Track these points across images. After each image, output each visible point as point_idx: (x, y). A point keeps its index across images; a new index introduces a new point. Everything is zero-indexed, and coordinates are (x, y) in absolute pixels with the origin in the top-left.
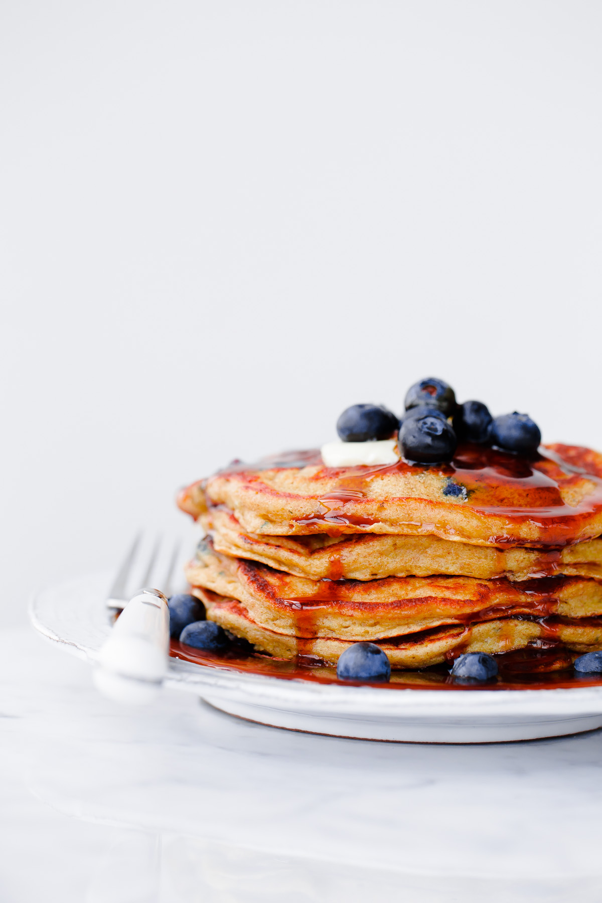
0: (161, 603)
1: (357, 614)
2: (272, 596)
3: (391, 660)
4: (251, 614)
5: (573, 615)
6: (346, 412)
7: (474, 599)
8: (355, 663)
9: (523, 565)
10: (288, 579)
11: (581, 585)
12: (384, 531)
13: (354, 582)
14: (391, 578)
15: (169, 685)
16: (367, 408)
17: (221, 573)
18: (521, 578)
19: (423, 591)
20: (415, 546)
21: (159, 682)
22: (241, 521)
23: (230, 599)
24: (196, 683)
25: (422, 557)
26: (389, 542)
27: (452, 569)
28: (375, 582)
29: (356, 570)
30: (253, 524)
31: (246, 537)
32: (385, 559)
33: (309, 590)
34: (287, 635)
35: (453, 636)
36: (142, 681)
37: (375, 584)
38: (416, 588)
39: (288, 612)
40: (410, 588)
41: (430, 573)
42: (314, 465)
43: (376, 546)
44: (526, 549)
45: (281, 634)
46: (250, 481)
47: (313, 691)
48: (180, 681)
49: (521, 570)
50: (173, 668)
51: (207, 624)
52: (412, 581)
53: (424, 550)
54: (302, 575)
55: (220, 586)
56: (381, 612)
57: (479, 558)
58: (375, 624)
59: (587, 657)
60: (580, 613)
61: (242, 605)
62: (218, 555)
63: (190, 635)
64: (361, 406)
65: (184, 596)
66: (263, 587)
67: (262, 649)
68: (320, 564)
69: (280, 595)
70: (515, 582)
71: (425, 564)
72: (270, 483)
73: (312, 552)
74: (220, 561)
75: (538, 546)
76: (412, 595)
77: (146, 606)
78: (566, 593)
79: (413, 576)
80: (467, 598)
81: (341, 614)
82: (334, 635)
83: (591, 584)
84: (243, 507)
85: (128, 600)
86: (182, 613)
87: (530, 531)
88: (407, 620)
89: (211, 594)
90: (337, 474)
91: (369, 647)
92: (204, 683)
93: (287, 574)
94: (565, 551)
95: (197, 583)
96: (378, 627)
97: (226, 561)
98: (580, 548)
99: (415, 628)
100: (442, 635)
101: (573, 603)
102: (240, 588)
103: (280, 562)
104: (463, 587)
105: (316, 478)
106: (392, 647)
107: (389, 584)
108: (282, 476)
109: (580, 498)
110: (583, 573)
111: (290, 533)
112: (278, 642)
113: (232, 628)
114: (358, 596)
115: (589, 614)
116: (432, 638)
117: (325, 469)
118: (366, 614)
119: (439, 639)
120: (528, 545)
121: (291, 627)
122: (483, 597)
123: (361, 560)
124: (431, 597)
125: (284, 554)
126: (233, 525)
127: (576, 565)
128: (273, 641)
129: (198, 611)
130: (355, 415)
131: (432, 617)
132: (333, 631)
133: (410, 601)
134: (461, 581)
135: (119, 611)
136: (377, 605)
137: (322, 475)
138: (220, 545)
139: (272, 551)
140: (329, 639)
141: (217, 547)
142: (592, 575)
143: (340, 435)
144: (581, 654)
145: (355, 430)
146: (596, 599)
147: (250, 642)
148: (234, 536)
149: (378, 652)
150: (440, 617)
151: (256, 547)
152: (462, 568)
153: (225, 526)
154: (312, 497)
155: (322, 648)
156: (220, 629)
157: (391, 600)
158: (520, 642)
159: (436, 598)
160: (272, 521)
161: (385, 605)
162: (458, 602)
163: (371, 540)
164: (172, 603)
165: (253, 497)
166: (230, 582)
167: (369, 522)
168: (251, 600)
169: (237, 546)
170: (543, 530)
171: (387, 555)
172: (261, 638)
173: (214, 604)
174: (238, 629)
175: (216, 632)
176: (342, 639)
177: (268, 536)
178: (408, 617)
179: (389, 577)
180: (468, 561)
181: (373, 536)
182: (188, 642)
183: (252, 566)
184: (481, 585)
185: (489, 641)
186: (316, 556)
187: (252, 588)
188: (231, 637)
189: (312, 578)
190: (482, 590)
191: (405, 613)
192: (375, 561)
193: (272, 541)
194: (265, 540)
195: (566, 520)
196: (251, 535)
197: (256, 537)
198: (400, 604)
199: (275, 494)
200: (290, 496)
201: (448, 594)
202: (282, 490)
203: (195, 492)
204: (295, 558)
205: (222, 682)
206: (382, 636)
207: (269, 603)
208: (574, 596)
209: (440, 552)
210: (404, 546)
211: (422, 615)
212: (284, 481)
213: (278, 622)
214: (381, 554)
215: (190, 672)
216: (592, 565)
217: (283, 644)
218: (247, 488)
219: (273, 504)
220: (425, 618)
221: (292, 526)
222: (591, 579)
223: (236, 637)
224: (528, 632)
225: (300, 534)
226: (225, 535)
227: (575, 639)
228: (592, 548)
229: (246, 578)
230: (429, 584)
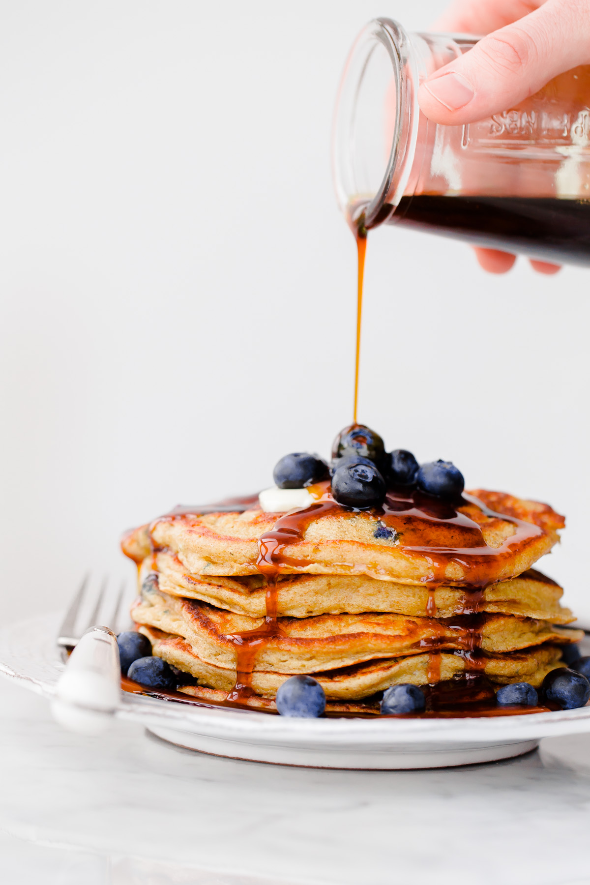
0: (112, 640)
1: (295, 649)
2: (215, 633)
3: (326, 692)
4: (195, 650)
5: (495, 649)
6: (282, 460)
7: (403, 634)
8: (293, 695)
9: (448, 603)
10: (229, 617)
11: (502, 621)
12: (319, 572)
13: (292, 619)
14: (326, 615)
15: (121, 715)
16: (302, 457)
17: (166, 612)
18: (447, 614)
19: (356, 627)
20: (348, 585)
21: (112, 712)
22: (185, 562)
23: (175, 636)
24: (145, 713)
25: (354, 596)
26: (323, 582)
27: (382, 607)
28: (311, 619)
29: (293, 608)
30: (197, 566)
31: (190, 578)
32: (320, 598)
33: (249, 626)
34: (228, 669)
35: (384, 669)
36: (97, 710)
37: (311, 620)
38: (349, 625)
39: (230, 647)
40: (343, 624)
41: (362, 611)
42: (254, 510)
43: (311, 585)
44: (451, 587)
45: (223, 668)
46: (193, 526)
47: (255, 720)
48: (130, 711)
49: (446, 607)
50: (124, 700)
51: (153, 659)
52: (345, 618)
53: (356, 589)
54: (242, 613)
55: (165, 624)
56: (316, 647)
57: (408, 596)
58: (311, 658)
59: (508, 689)
60: (502, 647)
61: (186, 641)
62: (163, 595)
63: (137, 670)
64: (296, 455)
65: (132, 633)
66: (206, 624)
67: (205, 682)
68: (258, 602)
69: (221, 632)
70: (441, 619)
71: (357, 602)
72: (212, 527)
73: (252, 591)
74: (165, 601)
75: (463, 585)
76: (345, 631)
77: (97, 642)
78: (489, 628)
79: (346, 614)
80: (397, 633)
81: (279, 650)
82: (273, 669)
83: (511, 620)
84: (187, 549)
85: (80, 638)
86: (130, 649)
87: (455, 571)
88: (341, 654)
89: (157, 631)
90: (274, 518)
91: (307, 680)
92: (153, 714)
93: (228, 612)
94: (487, 590)
95: (143, 622)
96: (314, 661)
97: (170, 601)
98: (501, 587)
99: (349, 662)
100: (373, 668)
101: (494, 638)
102: (184, 626)
103: (221, 601)
104: (393, 623)
105: (255, 522)
106: (326, 680)
107: (324, 621)
108: (224, 520)
109: (501, 540)
110: (504, 610)
111: (231, 574)
112: (220, 675)
113: (177, 663)
114: (295, 632)
115: (510, 649)
116: (364, 670)
117: (263, 514)
118: (303, 649)
119: (371, 672)
120: (453, 584)
121: (232, 661)
122: (411, 632)
123: (298, 598)
124: (363, 633)
125: (225, 594)
126: (177, 566)
127: (496, 603)
128: (216, 675)
129: (145, 648)
130: (291, 463)
131: (364, 651)
132: (272, 665)
133: (344, 636)
134: (391, 617)
135: (70, 649)
136: (312, 640)
137: (260, 520)
138: (165, 586)
139: (213, 590)
140: (268, 672)
141: (162, 588)
142: (513, 612)
143: (276, 483)
144: (503, 685)
145: (291, 478)
146: (516, 634)
147: (194, 676)
148: (179, 577)
149: (314, 684)
150: (371, 651)
151: (199, 587)
152: (392, 606)
153: (169, 567)
154: (252, 540)
155: (261, 681)
156: (166, 664)
157: (326, 635)
158: (446, 674)
159: (367, 634)
160: (214, 563)
161: (320, 640)
162: (388, 637)
163: (307, 580)
164: (120, 640)
165: (196, 540)
166: (175, 620)
167: (305, 563)
168: (195, 637)
169: (181, 586)
170: (467, 571)
171: (321, 594)
172: (204, 673)
173: (159, 641)
174: (182, 664)
175: (162, 667)
176: (281, 672)
177: (210, 576)
178: (342, 652)
179: (324, 614)
180: (397, 599)
181: (309, 576)
182: (135, 676)
183: (195, 605)
184: (409, 621)
185: (417, 673)
186: (256, 594)
187: (196, 625)
188: (176, 672)
189: (252, 615)
190: (411, 626)
191: (339, 647)
192: (310, 600)
193: (214, 582)
194: (207, 580)
195: (488, 560)
196: (194, 576)
197: (199, 578)
198: (334, 639)
199: (217, 537)
200: (231, 539)
201: (378, 630)
202: (223, 534)
203: (141, 536)
204: (236, 597)
205: (169, 713)
206: (317, 669)
207: (212, 639)
208: (496, 631)
209: (371, 591)
210: (337, 585)
211: (355, 650)
212: (226, 525)
213: (220, 657)
214: (316, 593)
215: (139, 703)
216: (513, 603)
217: (225, 677)
218: (190, 531)
219: (215, 547)
220: (357, 653)
221: (232, 567)
222: (512, 616)
223: (181, 671)
224: (453, 665)
225: (240, 575)
226: (169, 576)
227: (497, 672)
228: (512, 587)
229: (189, 616)
230: (361, 621)
